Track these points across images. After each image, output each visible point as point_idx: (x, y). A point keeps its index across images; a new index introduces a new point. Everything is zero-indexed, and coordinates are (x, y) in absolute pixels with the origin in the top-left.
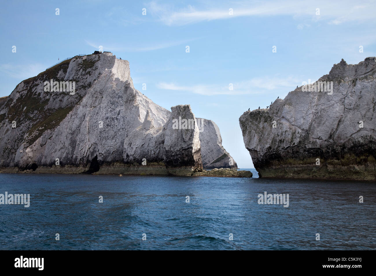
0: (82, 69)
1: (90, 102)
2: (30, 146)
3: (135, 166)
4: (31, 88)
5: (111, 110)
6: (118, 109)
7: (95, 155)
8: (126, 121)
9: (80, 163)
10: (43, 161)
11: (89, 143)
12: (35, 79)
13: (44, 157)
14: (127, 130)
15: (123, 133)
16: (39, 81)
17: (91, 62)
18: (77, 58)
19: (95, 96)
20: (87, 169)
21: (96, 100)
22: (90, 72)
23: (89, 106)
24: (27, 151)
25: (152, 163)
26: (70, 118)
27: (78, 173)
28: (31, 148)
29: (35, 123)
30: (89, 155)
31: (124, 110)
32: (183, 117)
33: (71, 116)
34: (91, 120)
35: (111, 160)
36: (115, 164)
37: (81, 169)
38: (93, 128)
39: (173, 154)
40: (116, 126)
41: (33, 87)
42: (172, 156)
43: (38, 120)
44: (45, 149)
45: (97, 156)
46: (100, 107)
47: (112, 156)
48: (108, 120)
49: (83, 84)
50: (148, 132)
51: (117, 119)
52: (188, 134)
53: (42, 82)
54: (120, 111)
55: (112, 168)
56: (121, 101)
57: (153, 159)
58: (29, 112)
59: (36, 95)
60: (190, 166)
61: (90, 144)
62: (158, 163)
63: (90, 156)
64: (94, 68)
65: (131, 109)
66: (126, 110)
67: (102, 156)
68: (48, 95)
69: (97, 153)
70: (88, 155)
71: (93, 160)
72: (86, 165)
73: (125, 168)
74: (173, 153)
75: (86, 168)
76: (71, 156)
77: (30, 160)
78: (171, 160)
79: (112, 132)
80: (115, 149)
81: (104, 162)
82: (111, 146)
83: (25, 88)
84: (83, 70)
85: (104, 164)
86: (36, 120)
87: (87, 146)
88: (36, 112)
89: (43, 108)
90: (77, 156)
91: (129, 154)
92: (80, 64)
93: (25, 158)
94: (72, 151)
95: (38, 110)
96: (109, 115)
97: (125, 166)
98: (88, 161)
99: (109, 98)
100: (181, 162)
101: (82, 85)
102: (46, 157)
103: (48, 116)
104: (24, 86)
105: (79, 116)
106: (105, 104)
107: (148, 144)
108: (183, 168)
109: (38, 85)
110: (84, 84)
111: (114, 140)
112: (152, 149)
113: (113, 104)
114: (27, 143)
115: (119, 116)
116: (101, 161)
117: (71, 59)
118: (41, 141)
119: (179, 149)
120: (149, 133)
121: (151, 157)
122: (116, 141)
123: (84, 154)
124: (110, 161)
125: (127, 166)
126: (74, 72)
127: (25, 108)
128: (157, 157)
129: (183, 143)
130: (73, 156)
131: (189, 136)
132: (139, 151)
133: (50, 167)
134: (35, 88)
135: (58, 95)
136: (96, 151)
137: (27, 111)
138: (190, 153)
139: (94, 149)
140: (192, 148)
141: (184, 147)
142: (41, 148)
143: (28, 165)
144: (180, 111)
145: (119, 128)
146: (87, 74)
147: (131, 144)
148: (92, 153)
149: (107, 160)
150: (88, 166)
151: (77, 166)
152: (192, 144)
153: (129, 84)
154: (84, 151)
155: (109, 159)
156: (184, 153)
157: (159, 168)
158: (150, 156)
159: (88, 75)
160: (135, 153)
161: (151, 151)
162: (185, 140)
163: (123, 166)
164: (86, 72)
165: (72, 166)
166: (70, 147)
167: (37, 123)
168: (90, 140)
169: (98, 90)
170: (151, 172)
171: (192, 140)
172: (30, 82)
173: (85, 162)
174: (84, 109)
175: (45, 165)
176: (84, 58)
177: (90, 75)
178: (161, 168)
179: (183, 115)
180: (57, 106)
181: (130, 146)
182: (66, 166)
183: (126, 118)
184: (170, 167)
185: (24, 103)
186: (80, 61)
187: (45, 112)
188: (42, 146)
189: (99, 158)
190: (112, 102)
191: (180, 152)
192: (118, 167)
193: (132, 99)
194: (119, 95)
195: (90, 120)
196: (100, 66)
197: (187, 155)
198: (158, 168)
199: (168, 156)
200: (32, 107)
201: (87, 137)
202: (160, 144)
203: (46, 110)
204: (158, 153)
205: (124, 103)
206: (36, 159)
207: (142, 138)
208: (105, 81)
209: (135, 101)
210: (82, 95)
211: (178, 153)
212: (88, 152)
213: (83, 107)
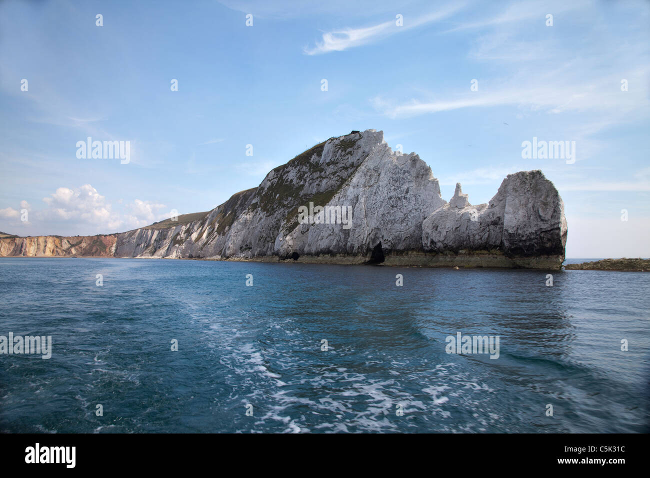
0: (340, 150)
1: (363, 181)
2: (290, 234)
3: (446, 255)
4: (281, 176)
5: (394, 189)
6: (405, 187)
7: (379, 243)
8: (420, 200)
9: (358, 252)
10: (306, 249)
11: (368, 228)
12: (285, 166)
13: (307, 246)
14: (422, 211)
15: (417, 214)
16: (290, 168)
17: (351, 142)
18: (332, 140)
19: (369, 174)
20: (367, 259)
21: (370, 179)
22: (351, 152)
23: (362, 186)
24: (287, 239)
25: (477, 252)
26: (337, 200)
27: (357, 264)
28: (291, 236)
29: (291, 210)
30: (369, 243)
31: (414, 187)
32: (533, 187)
33: (339, 199)
34: (368, 202)
35: (403, 248)
36: (410, 253)
37: (360, 259)
38: (372, 210)
39: (524, 238)
40: (406, 206)
41: (284, 175)
42: (521, 241)
43: (294, 207)
44: (307, 237)
45: (380, 243)
46: (378, 187)
47: (404, 244)
48: (392, 200)
49: (343, 165)
50: (463, 211)
51: (405, 198)
52: (548, 210)
53: (293, 168)
54: (408, 188)
55: (406, 258)
56: (409, 177)
57: (480, 246)
58: (283, 199)
59: (288, 181)
60: (555, 255)
61: (370, 229)
62: (489, 251)
63: (371, 243)
64: (356, 147)
65: (425, 186)
66: (418, 186)
67: (390, 244)
68: (301, 181)
69: (381, 240)
70: (367, 242)
71: (375, 248)
72: (366, 255)
73: (427, 258)
74: (523, 236)
75: (366, 257)
76: (344, 243)
77: (290, 248)
78: (519, 246)
79: (400, 214)
80: (407, 234)
81: (393, 251)
82: (400, 232)
83: (275, 176)
84: (342, 151)
85: (392, 253)
86: (291, 207)
87: (366, 232)
88: (290, 198)
89: (298, 194)
90: (353, 243)
91: (436, 240)
92: (337, 145)
93: (285, 247)
94: (345, 238)
95: (292, 197)
96: (393, 194)
97: (425, 255)
98: (368, 249)
99: (390, 175)
100: (538, 249)
101: (343, 167)
102: (309, 246)
103: (305, 202)
104: (274, 174)
105: (349, 198)
106: (385, 182)
107: (467, 227)
108: (543, 258)
109: (289, 171)
110: (345, 165)
111: (405, 224)
112: (475, 232)
113: (397, 182)
114: (286, 230)
115: (409, 194)
116: (387, 249)
117: (325, 142)
118: (301, 228)
119: (534, 231)
120: (465, 213)
121: (475, 243)
122: (407, 225)
123: (362, 242)
124: (401, 249)
125: (430, 255)
126: (331, 154)
127: (278, 195)
128: (486, 243)
129: (540, 223)
130: (347, 244)
131: (550, 213)
132: (453, 236)
133: (316, 257)
134: (286, 175)
135: (314, 180)
136: (378, 238)
137: (281, 198)
138: (556, 237)
139: (375, 235)
140: (559, 229)
141: (545, 227)
142: (302, 235)
143: (288, 254)
144: (526, 179)
145: (411, 209)
146: (347, 154)
147: (437, 227)
148: (374, 240)
149: (398, 248)
150: (368, 255)
151: (355, 255)
152: (559, 223)
153: (417, 156)
154: (362, 238)
155: (400, 247)
156: (543, 237)
157: (492, 258)
158: (473, 243)
159: (349, 155)
160: (445, 238)
161: (474, 235)
162: (545, 218)
163: (422, 255)
164: (347, 152)
165: (346, 255)
166: (341, 233)
167: (293, 209)
168: (369, 225)
169: (372, 167)
170: (478, 263)
171: (559, 218)
172: (281, 169)
173: (365, 251)
174: (356, 190)
175: (309, 254)
176: (341, 139)
177: (351, 155)
178: (496, 258)
179: (533, 184)
180: (314, 191)
181: (436, 230)
182: (338, 255)
183: (420, 196)
184: (517, 256)
185: (276, 190)
186: (337, 142)
187: (300, 198)
188: (303, 234)
189: (384, 246)
190: (394, 179)
191: (537, 235)
192: (415, 257)
193: (425, 173)
194: (404, 169)
195: (365, 202)
196: (363, 144)
197: (549, 240)
198: (489, 258)
199: (514, 242)
200: (285, 194)
201: (365, 221)
202: (488, 225)
203: (302, 196)
204: (487, 238)
205: (414, 179)
206: (297, 248)
207: (455, 219)
208: (379, 156)
209: (430, 175)
210: (343, 177)
211: (533, 237)
212: (368, 239)
213: (354, 187)
